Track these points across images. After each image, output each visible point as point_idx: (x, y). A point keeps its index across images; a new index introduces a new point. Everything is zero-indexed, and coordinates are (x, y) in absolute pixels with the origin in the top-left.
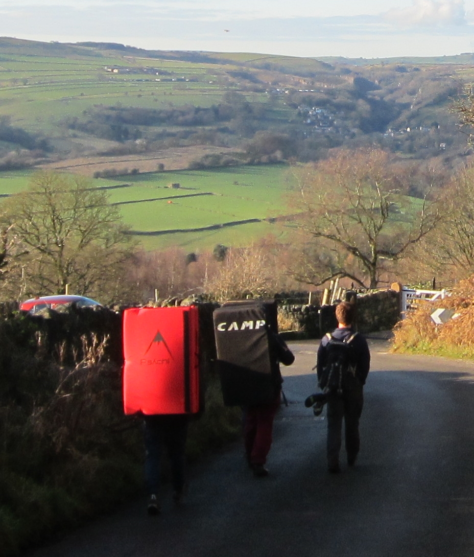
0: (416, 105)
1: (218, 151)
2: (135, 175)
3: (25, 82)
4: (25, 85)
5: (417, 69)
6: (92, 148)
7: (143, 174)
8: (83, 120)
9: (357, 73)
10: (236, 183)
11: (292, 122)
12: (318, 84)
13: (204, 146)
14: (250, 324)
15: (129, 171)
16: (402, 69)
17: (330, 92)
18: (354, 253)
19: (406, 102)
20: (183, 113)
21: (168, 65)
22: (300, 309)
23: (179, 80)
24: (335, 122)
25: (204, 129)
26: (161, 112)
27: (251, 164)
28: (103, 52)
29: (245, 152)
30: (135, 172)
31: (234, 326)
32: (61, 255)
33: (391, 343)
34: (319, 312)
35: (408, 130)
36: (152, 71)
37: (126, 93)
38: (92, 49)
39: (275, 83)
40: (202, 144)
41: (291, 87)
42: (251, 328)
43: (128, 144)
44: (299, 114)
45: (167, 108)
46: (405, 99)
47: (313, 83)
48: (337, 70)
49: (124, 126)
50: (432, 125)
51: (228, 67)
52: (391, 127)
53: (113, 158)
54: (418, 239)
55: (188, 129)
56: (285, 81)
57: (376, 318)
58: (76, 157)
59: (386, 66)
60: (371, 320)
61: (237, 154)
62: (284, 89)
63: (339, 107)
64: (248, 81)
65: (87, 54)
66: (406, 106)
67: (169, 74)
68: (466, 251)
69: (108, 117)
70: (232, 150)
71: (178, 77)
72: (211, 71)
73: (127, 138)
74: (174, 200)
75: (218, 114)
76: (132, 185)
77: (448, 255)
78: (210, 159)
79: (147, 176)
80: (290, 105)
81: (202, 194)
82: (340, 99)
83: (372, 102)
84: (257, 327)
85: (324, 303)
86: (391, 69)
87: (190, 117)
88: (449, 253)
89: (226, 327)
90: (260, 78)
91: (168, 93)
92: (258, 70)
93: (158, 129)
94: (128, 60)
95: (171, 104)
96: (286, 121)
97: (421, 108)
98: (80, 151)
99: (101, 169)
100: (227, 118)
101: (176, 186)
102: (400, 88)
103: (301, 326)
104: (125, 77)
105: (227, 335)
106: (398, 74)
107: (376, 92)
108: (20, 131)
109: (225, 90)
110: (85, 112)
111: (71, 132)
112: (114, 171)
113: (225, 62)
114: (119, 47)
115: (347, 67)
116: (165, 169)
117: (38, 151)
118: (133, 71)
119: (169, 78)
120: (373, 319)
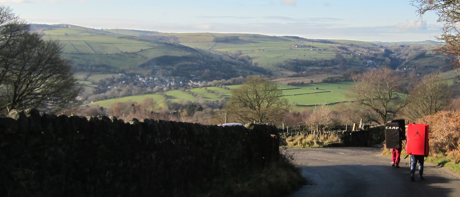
0: (408, 59)
1: (333, 76)
2: (302, 84)
3: (263, 50)
4: (263, 51)
5: (408, 46)
6: (287, 74)
7: (305, 84)
8: (284, 64)
9: (386, 48)
10: (339, 88)
11: (361, 66)
12: (371, 52)
13: (328, 74)
14: (394, 128)
15: (300, 83)
16: (403, 46)
17: (375, 55)
18: (377, 111)
19: (404, 58)
20: (320, 62)
21: (315, 44)
22: (341, 132)
23: (319, 50)
24: (377, 66)
25: (328, 68)
26: (312, 61)
27: (345, 81)
28: (292, 39)
29: (343, 76)
30: (302, 83)
31: (390, 128)
32: (259, 109)
33: (382, 150)
34: (351, 134)
35: (405, 69)
36: (310, 46)
37: (300, 55)
38: (287, 38)
39: (355, 51)
40: (327, 73)
41: (361, 52)
42: (395, 129)
43: (300, 73)
44: (364, 63)
45: (315, 60)
46: (404, 57)
47: (369, 51)
48: (378, 46)
49: (299, 67)
50: (414, 67)
51: (337, 45)
52: (398, 68)
53: (294, 78)
54: (404, 106)
55: (322, 68)
56: (358, 50)
57: (379, 138)
58: (281, 77)
59: (397, 45)
60: (376, 139)
61: (339, 77)
62: (358, 53)
63: (379, 60)
64: (344, 50)
65: (286, 40)
66: (405, 60)
67: (316, 48)
68: (425, 112)
69: (293, 63)
70: (338, 76)
71: (319, 49)
72: (330, 46)
73: (300, 71)
74: (316, 94)
75: (333, 62)
76: (301, 88)
77: (417, 114)
78: (330, 79)
79: (307, 85)
80: (360, 59)
81: (327, 92)
82: (379, 57)
83: (391, 58)
84: (396, 129)
85: (353, 130)
86: (398, 46)
87: (323, 63)
88: (418, 113)
89: (388, 128)
90: (349, 49)
91: (315, 54)
92: (349, 46)
93: (311, 68)
94: (301, 42)
95: (316, 59)
96: (358, 65)
97: (409, 61)
98: (283, 76)
99: (290, 82)
100: (337, 64)
101: (317, 89)
102: (402, 53)
103: (341, 141)
104: (299, 49)
105: (388, 130)
106: (401, 48)
107: (393, 54)
108: (262, 68)
109: (336, 53)
110: (285, 61)
111: (280, 68)
112: (295, 83)
113: (336, 43)
114: (297, 38)
115: (382, 45)
116: (314, 82)
117: (268, 75)
118: (302, 47)
119: (316, 49)
120: (377, 138)
